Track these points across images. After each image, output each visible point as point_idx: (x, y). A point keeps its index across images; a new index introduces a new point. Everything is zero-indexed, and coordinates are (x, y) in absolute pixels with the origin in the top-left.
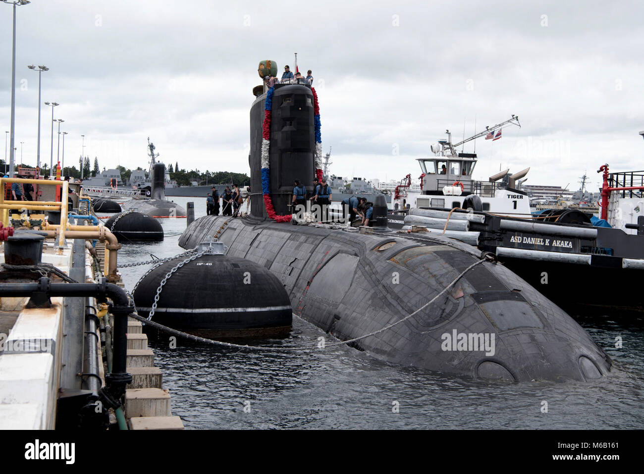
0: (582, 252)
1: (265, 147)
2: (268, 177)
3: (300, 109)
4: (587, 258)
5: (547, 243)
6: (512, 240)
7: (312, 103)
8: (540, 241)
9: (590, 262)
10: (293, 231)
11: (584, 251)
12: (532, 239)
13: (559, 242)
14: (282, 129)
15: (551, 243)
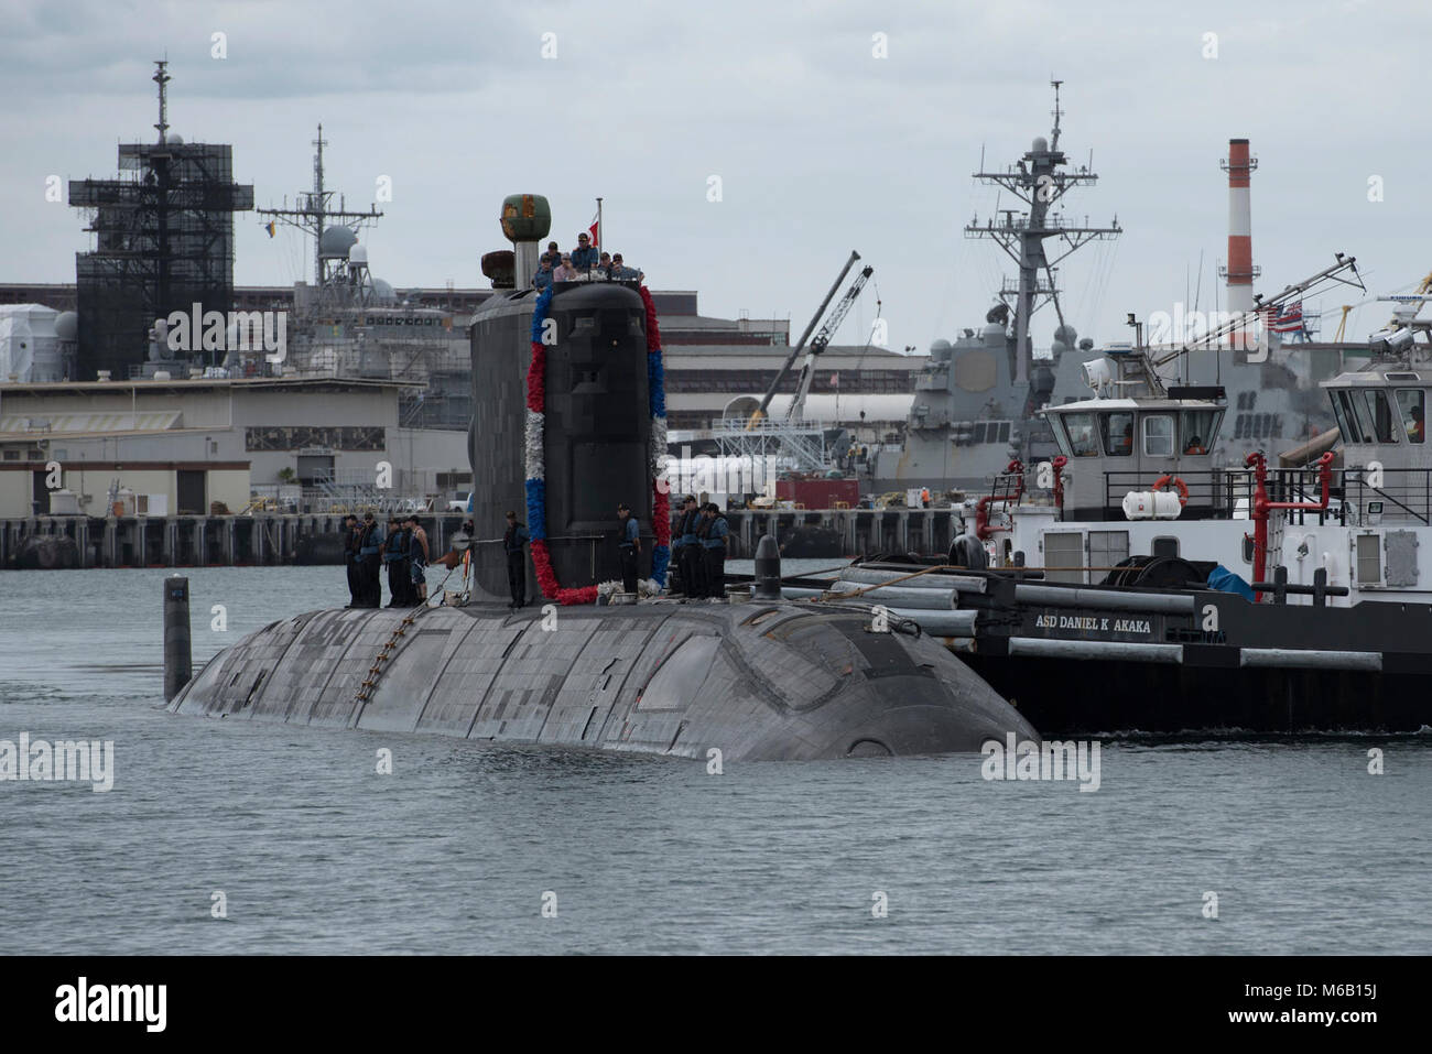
0: (1168, 639)
1: (533, 430)
2: (540, 501)
3: (615, 343)
4: (1175, 650)
5: (1104, 627)
6: (1040, 622)
7: (642, 325)
8: (1092, 623)
9: (1180, 658)
10: (605, 615)
11: (1171, 638)
12: (1077, 619)
13: (1125, 623)
14: (573, 388)
15: (1111, 625)
